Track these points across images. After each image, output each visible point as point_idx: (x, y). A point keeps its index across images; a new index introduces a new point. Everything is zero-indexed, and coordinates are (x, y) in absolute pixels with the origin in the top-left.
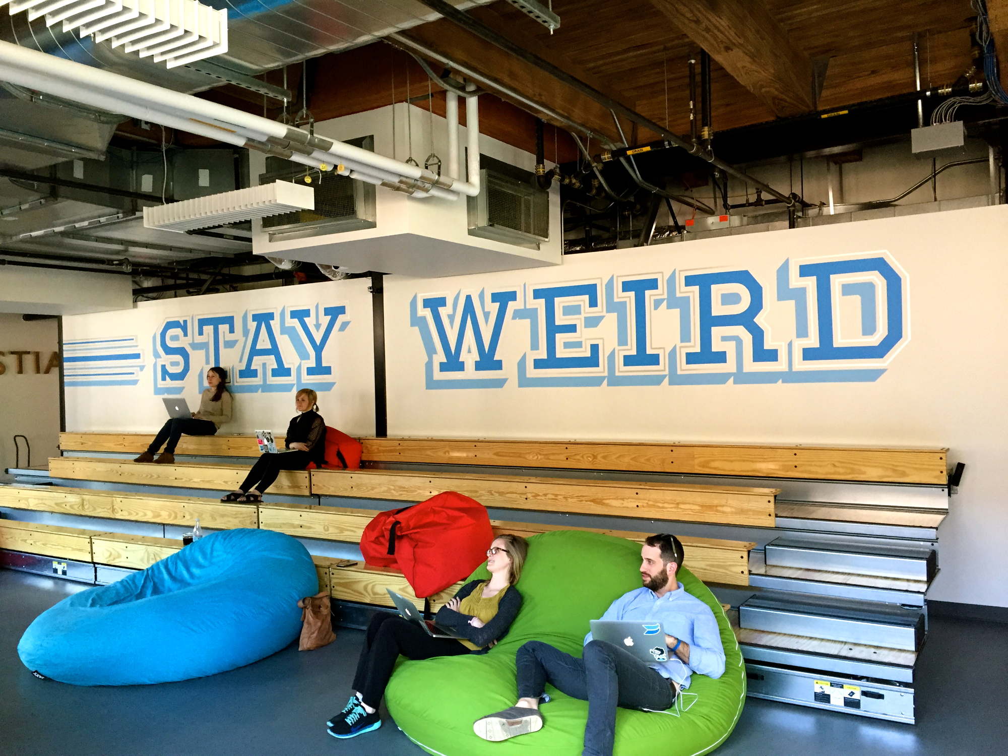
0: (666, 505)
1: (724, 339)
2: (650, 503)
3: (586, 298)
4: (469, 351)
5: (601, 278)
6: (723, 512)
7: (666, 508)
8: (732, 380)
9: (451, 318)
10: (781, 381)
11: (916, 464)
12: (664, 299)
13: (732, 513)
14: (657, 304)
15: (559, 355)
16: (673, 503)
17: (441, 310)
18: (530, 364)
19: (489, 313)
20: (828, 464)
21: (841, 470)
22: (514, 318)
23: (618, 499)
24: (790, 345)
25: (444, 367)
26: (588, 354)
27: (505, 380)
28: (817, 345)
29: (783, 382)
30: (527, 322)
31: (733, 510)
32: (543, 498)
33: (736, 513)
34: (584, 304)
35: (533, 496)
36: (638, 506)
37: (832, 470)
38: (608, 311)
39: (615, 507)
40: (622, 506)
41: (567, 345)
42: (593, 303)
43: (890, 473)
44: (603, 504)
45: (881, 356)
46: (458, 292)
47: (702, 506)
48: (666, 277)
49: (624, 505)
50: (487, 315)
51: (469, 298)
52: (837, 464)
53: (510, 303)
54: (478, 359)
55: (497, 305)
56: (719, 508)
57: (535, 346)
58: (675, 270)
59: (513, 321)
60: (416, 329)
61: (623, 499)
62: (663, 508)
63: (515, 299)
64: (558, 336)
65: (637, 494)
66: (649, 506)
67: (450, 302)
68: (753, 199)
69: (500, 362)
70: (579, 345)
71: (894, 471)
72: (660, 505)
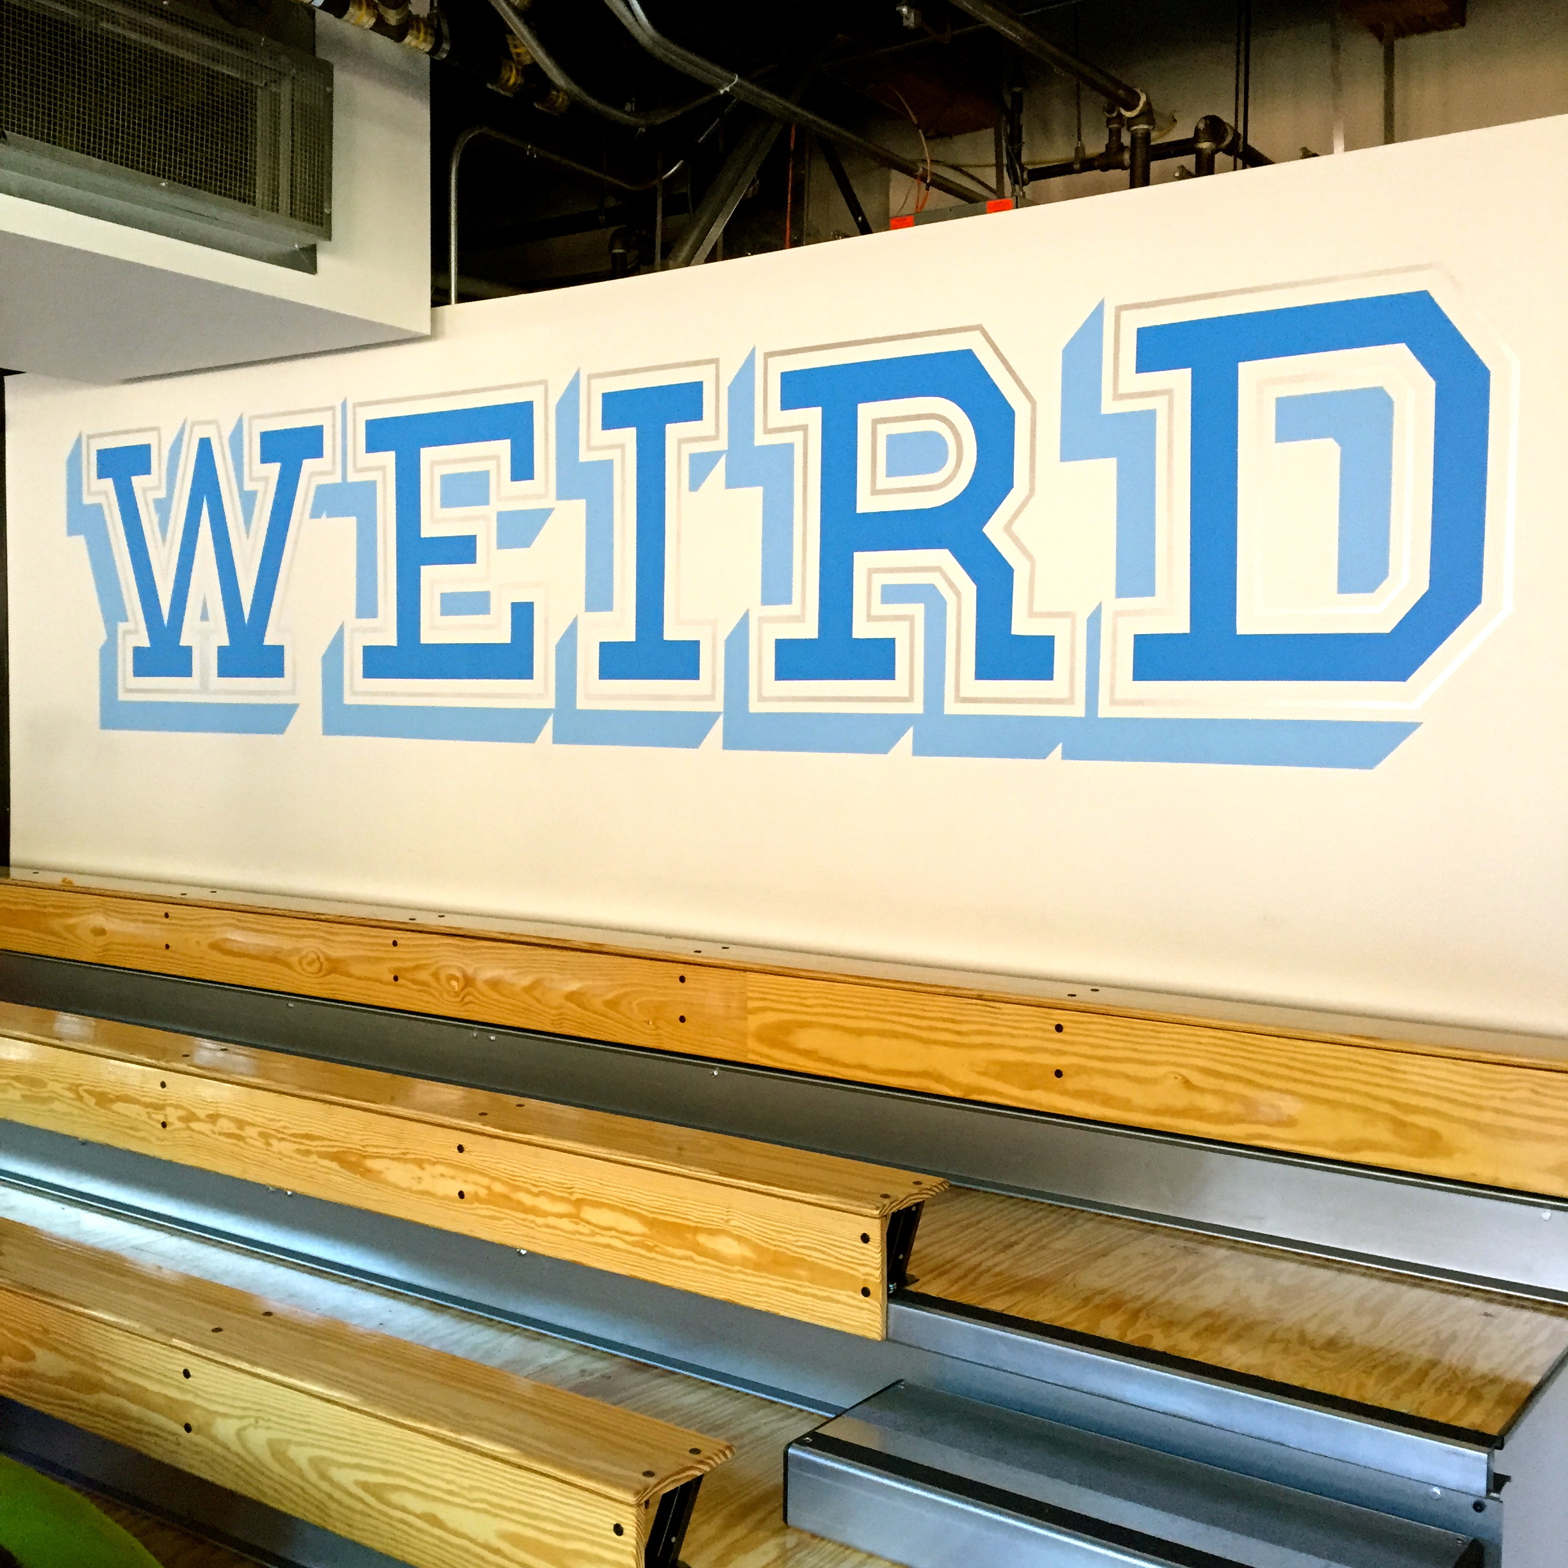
0: (543, 1203)
1: (891, 594)
2: (498, 1188)
3: (502, 448)
4: (204, 617)
5: (544, 383)
6: (716, 1256)
7: (546, 1214)
8: (908, 738)
9: (163, 507)
10: (1059, 750)
11: (1479, 1108)
12: (718, 454)
13: (744, 1262)
14: (700, 467)
15: (429, 635)
16: (563, 1199)
17: (138, 482)
18: (354, 661)
19: (254, 494)
20: (1165, 1076)
21: (1211, 1104)
22: (315, 514)
23: (406, 1161)
24: (1094, 621)
25: (145, 664)
26: (502, 635)
27: (289, 711)
28: (1181, 624)
29: (1066, 755)
30: (348, 526)
31: (747, 1252)
32: (205, 1127)
33: (758, 1267)
34: (498, 466)
35: (181, 1119)
36: (461, 1195)
37: (1182, 1099)
38: (561, 496)
39: (396, 1187)
40: (416, 1187)
41: (453, 604)
42: (522, 468)
43: (1381, 1133)
44: (367, 1173)
45: (1401, 673)
46: (180, 426)
47: (651, 1223)
48: (728, 376)
49: (422, 1187)
50: (248, 500)
51: (205, 445)
52: (1196, 1078)
53: (308, 465)
54: (226, 642)
55: (275, 468)
56: (702, 1239)
57: (367, 607)
58: (754, 350)
59: (314, 520)
60: (80, 541)
61: (420, 1163)
62: (534, 1211)
63: (319, 453)
64: (428, 573)
65: (461, 1149)
66: (493, 1199)
67: (159, 461)
68: (1095, 145)
69: (279, 650)
70: (477, 603)
71: (1399, 1126)
72: (528, 1200)
